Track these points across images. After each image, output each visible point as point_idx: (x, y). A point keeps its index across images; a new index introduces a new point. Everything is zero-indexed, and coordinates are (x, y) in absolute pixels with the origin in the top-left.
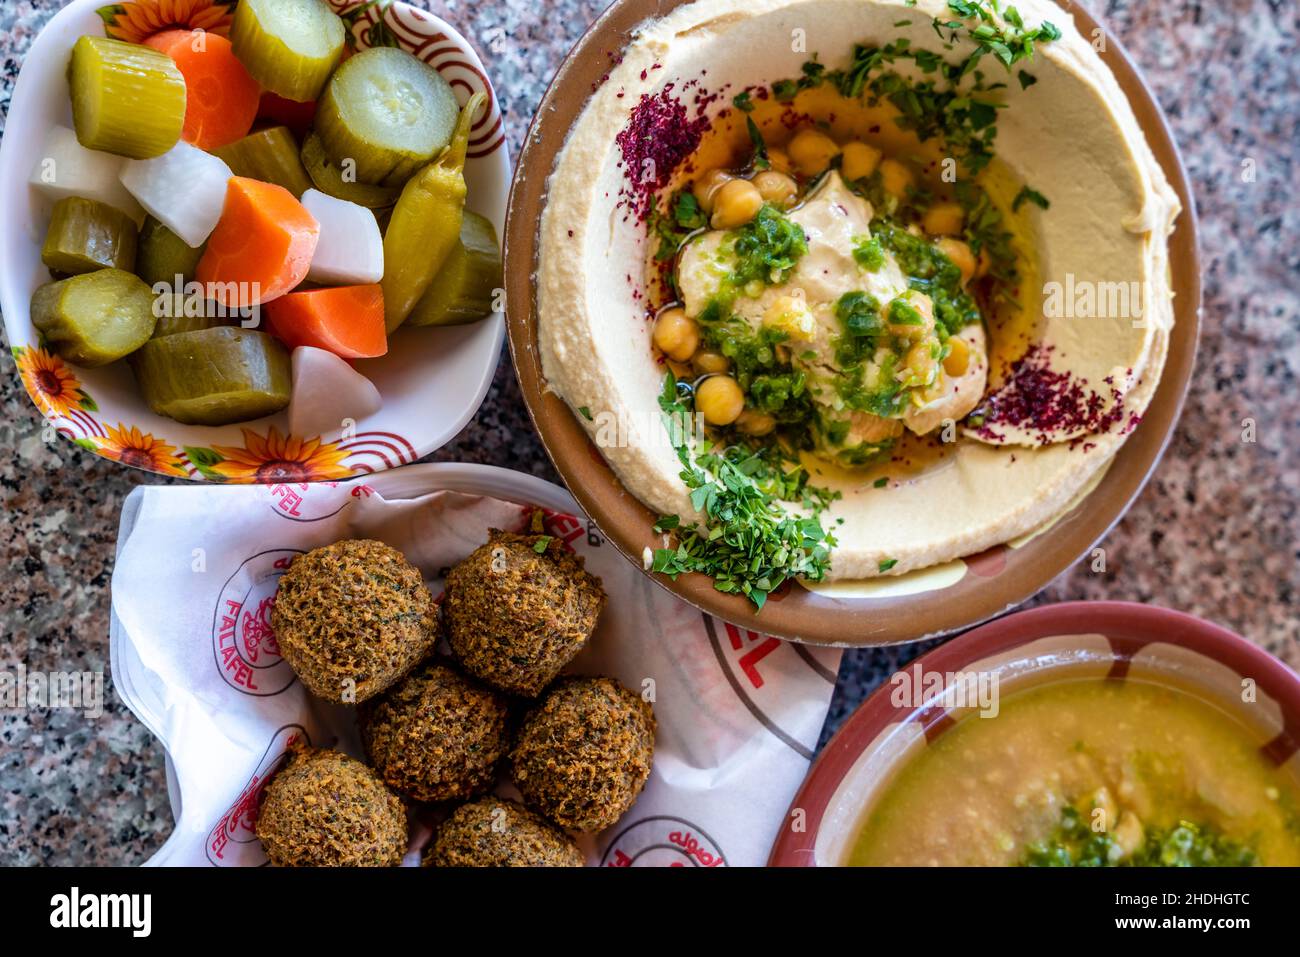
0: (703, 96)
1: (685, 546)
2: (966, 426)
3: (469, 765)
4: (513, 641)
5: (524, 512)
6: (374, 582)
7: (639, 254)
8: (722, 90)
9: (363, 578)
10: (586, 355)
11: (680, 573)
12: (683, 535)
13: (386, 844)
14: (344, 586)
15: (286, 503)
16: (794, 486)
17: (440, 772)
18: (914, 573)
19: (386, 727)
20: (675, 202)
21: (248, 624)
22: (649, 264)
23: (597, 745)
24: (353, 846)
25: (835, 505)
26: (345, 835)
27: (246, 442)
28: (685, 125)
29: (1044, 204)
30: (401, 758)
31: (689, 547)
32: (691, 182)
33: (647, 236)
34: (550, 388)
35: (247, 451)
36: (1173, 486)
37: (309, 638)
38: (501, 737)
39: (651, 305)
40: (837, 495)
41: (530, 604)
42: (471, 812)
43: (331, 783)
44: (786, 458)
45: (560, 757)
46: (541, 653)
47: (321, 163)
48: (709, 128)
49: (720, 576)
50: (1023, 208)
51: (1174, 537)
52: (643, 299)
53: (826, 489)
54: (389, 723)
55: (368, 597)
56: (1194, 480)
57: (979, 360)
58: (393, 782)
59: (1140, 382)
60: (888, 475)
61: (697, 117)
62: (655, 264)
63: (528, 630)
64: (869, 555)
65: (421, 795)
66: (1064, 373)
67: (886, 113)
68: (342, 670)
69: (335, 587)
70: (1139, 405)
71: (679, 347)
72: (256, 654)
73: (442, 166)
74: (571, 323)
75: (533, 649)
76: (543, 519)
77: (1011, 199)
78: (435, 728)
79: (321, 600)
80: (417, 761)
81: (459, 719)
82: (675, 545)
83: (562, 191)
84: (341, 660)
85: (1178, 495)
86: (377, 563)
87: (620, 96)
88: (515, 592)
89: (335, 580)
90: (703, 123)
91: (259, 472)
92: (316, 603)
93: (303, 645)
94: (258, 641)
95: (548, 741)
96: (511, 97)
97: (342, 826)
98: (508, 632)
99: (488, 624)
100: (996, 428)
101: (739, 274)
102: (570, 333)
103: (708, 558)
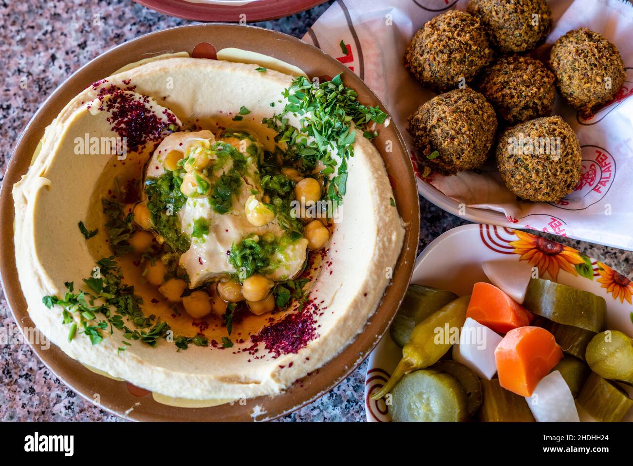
0: (252, 352)
1: (365, 120)
2: (179, 127)
3: (512, 66)
4: (472, 110)
5: (431, 180)
6: (530, 167)
7: (319, 285)
8: (239, 352)
9: (535, 172)
10: (382, 229)
11: (374, 107)
12: (364, 126)
13: (569, 45)
14: (545, 171)
15: (558, 224)
16: (287, 133)
17: (527, 69)
18: (247, 62)
19: (545, 102)
20: (288, 304)
21: (591, 181)
22: (315, 278)
23: (448, 46)
24: (588, 49)
25: (269, 116)
26: (590, 55)
27: (558, 273)
28: (267, 340)
29: (81, 225)
30: (545, 82)
31: (363, 119)
32: (273, 313)
33: (310, 292)
34: (405, 224)
35: (560, 267)
36: (60, 68)
37: (572, 154)
38: (488, 76)
39: (323, 257)
40: (265, 121)
41: (457, 124)
42: (518, 46)
43: (585, 83)
44: (283, 152)
45: (468, 48)
46: (459, 99)
47: (472, 396)
48: (253, 337)
49: (353, 98)
50: (93, 229)
51: (72, 42)
52: (326, 261)
53: (269, 127)
54: (542, 103)
55: (537, 160)
56: (47, 66)
57: (158, 157)
58: (552, 74)
59: (83, 103)
60: (232, 121)
61: (258, 343)
62: (311, 278)
63: (463, 112)
64: (270, 77)
65: (539, 64)
66: (114, 132)
67: (148, 309)
68: (563, 131)
69: (550, 173)
70: (89, 91)
71: (319, 227)
72: (591, 167)
73: (412, 365)
74: (384, 248)
75: (463, 102)
76: (423, 173)
77: (97, 237)
78: (524, 89)
79: (559, 170)
80: (537, 77)
81: (510, 88)
82: (370, 122)
83: (360, 320)
84: (562, 135)
85: (60, 62)
86: (524, 177)
87: (308, 359)
88: (462, 133)
89: (548, 177)
90: (256, 340)
91: (561, 251)
92: (562, 169)
93: (576, 152)
94: (588, 173)
95: (470, 59)
96: (341, 408)
97: (589, 60)
98: (473, 115)
99: (481, 124)
100: (165, 118)
101: (274, 249)
102: (387, 244)
103: (355, 109)
